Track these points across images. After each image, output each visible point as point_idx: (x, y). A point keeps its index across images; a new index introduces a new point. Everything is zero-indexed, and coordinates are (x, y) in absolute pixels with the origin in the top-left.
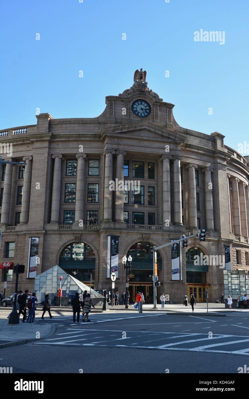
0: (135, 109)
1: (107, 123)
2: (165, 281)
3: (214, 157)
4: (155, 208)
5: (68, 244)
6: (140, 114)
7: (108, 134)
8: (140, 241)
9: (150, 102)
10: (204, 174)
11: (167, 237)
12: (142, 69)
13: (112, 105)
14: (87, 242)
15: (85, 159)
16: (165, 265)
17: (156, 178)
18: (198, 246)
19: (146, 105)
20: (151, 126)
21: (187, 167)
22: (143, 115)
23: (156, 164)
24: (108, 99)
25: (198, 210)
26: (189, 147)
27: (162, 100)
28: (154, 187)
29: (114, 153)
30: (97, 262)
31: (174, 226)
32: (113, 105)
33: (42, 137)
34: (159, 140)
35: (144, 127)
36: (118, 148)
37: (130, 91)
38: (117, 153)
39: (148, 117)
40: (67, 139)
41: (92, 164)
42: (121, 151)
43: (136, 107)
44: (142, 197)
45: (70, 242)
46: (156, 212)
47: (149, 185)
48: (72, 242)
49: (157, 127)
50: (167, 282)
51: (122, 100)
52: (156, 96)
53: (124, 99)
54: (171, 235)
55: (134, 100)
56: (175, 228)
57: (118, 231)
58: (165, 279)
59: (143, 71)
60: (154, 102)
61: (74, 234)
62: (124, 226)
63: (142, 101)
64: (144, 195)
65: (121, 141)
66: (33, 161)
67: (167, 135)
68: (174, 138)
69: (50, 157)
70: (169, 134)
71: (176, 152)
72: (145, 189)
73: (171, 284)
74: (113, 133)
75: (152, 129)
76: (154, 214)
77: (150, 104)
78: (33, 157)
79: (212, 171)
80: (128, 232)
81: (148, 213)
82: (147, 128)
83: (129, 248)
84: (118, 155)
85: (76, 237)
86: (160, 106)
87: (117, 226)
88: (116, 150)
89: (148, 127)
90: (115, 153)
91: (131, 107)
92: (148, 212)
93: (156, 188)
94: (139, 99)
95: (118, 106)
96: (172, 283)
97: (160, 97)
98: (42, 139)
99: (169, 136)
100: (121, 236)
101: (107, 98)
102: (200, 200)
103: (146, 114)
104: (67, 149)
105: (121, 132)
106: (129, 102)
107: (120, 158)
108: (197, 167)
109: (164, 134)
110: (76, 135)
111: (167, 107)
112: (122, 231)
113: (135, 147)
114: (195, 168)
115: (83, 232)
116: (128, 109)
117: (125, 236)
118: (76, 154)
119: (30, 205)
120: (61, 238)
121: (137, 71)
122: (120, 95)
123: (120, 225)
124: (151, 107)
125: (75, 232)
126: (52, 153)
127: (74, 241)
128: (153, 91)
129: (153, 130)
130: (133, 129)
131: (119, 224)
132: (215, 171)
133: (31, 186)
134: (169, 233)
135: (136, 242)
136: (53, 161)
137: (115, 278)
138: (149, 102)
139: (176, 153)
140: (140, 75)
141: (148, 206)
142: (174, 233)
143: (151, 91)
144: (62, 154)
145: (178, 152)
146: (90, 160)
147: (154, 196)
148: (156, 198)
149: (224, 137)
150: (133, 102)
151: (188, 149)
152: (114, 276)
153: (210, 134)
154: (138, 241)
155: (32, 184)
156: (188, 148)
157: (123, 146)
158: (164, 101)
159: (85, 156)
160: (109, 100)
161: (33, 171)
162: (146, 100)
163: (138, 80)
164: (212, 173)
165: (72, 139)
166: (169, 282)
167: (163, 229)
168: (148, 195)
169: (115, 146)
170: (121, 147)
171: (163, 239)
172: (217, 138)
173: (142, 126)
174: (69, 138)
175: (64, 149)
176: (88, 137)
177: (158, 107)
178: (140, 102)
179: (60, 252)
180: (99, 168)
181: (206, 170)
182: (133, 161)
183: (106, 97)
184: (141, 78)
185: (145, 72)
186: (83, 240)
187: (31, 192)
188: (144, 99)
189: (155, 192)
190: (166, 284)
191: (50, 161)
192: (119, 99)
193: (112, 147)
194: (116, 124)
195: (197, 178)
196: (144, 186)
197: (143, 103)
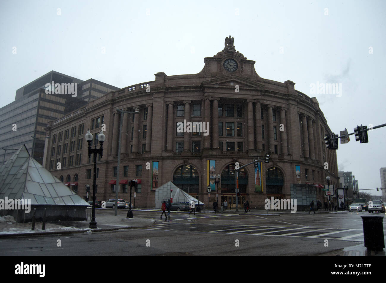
0: (226, 66)
1: (205, 77)
2: (250, 193)
3: (287, 99)
4: (243, 139)
5: (179, 166)
6: (230, 70)
7: (207, 86)
8: (231, 163)
10: (280, 112)
11: (252, 160)
12: (230, 37)
14: (193, 165)
15: (190, 104)
16: (250, 181)
17: (243, 116)
18: (276, 166)
19: (234, 62)
20: (238, 78)
22: (232, 70)
23: (242, 106)
26: (267, 93)
27: (246, 58)
28: (242, 123)
29: (210, 99)
30: (200, 179)
31: (257, 152)
32: (210, 64)
33: (159, 90)
35: (233, 79)
36: (213, 95)
37: (222, 53)
39: (236, 71)
41: (196, 107)
42: (216, 97)
43: (227, 64)
44: (233, 131)
45: (180, 165)
46: (244, 142)
47: (238, 122)
48: (182, 164)
49: (242, 79)
52: (241, 55)
55: (225, 60)
58: (250, 191)
59: (231, 38)
60: (240, 60)
61: (183, 159)
62: (219, 152)
63: (231, 59)
64: (234, 130)
65: (216, 91)
66: (153, 107)
68: (256, 87)
69: (165, 104)
70: (251, 83)
71: (257, 96)
72: (235, 125)
74: (210, 85)
75: (238, 81)
76: (242, 143)
77: (237, 62)
78: (153, 104)
79: (286, 110)
80: (222, 157)
81: (238, 143)
82: (235, 79)
83: (223, 169)
84: (214, 100)
85: (184, 161)
86: (244, 63)
87: (214, 153)
88: (212, 97)
90: (212, 99)
91: (223, 64)
94: (229, 58)
95: (213, 64)
96: (255, 194)
97: (245, 56)
98: (159, 91)
99: (251, 85)
100: (217, 160)
102: (277, 132)
103: (234, 69)
104: (177, 98)
105: (216, 83)
106: (222, 61)
107: (216, 103)
108: (274, 107)
109: (248, 84)
110: (184, 87)
111: (250, 63)
112: (217, 156)
114: (272, 108)
115: (189, 157)
117: (220, 160)
118: (184, 101)
119: (152, 138)
120: (174, 162)
121: (227, 38)
122: (214, 56)
124: (238, 64)
125: (184, 158)
126: (167, 101)
127: (183, 164)
129: (240, 81)
130: (225, 81)
131: (215, 151)
132: (288, 110)
133: (153, 125)
135: (228, 164)
136: (167, 106)
137: (210, 190)
138: (236, 60)
139: (257, 98)
140: (229, 41)
141: (237, 137)
143: (238, 52)
144: (174, 101)
146: (193, 104)
147: (242, 130)
148: (243, 131)
149: (295, 84)
150: (224, 61)
151: (266, 94)
152: (210, 189)
153: (283, 82)
154: (229, 163)
155: (153, 123)
158: (247, 59)
159: (190, 102)
160: (206, 60)
161: (153, 114)
162: (234, 59)
163: (227, 45)
164: (286, 112)
165: (181, 90)
166: (253, 193)
167: (248, 154)
168: (238, 129)
169: (211, 94)
170: (216, 95)
172: (289, 84)
174: (178, 89)
175: (175, 98)
176: (192, 88)
178: (229, 61)
179: (173, 172)
180: (200, 110)
181: (281, 109)
182: (226, 104)
184: (230, 43)
185: (233, 38)
186: (189, 163)
187: (152, 129)
189: (243, 127)
191: (165, 106)
192: (214, 59)
193: (209, 95)
194: (212, 77)
195: (274, 115)
196: (234, 123)
197: (232, 61)
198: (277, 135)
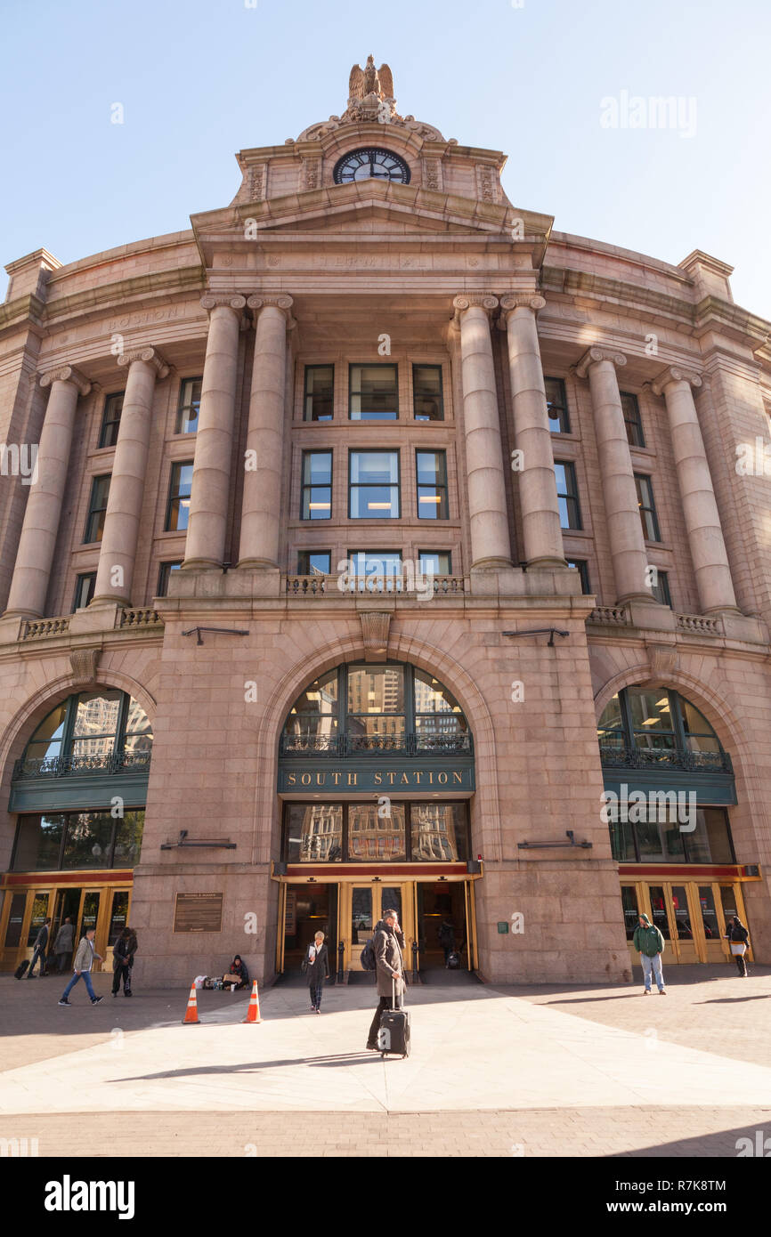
3: (693, 334)
4: (451, 532)
5: (49, 696)
7: (215, 238)
9: (408, 152)
10: (662, 402)
11: (490, 626)
12: (371, 62)
13: (258, 176)
14: (124, 680)
15: (149, 363)
17: (448, 415)
19: (390, 163)
20: (396, 197)
21: (580, 372)
23: (445, 367)
24: (244, 162)
25: (653, 536)
26: (579, 287)
27: (453, 143)
28: (442, 451)
29: (239, 303)
31: (524, 571)
32: (264, 176)
34: (434, 239)
35: (368, 203)
36: (258, 285)
37: (330, 127)
38: (252, 304)
40: (88, 310)
42: (270, 293)
43: (351, 171)
44: (394, 492)
45: (56, 689)
46: (457, 547)
47: (418, 445)
48: (64, 686)
49: (420, 195)
50: (499, 856)
51: (297, 154)
52: (427, 131)
53: (301, 151)
54: (506, 615)
55: (343, 152)
56: (527, 581)
57: (237, 605)
59: (377, 66)
60: (419, 149)
61: (70, 650)
62: (271, 583)
63: (377, 150)
64: (399, 485)
65: (271, 264)
67: (467, 222)
68: (498, 229)
69: (33, 386)
70: (475, 213)
71: (514, 279)
73: (523, 867)
74: (234, 233)
75: (400, 208)
76: (448, 553)
77: (407, 158)
79: (697, 382)
80: (286, 610)
81: (420, 551)
84: (260, 309)
85: (74, 663)
86: (445, 159)
87: (237, 584)
88: (246, 296)
89: (386, 200)
90: (246, 305)
91: (328, 171)
92: (416, 546)
93: (450, 452)
94: (360, 145)
95: (282, 177)
96: (528, 862)
99: (476, 224)
100: (252, 631)
101: (241, 157)
102: (659, 500)
104: (90, 346)
105: (270, 225)
106: (324, 158)
107: (269, 324)
108: (624, 362)
109: (454, 220)
110: (120, 288)
111: (475, 164)
112: (256, 605)
113: (332, 279)
114: (616, 365)
115: (108, 638)
116: (319, 178)
117: (276, 630)
120: (25, 673)
121: (356, 70)
122: (290, 143)
123: (252, 583)
124: (412, 165)
125: (76, 642)
126: (41, 370)
127: (73, 681)
128: (416, 120)
129: (408, 210)
130: (321, 213)
131: (247, 578)
132: (707, 386)
134: (494, 604)
136: (44, 393)
138: (400, 152)
139: (515, 286)
140: (367, 81)
141: (416, 521)
142: (524, 604)
143: (410, 119)
144: (71, 366)
145: (519, 279)
146: (186, 381)
147: (446, 486)
148: (452, 491)
149: (731, 268)
150: (336, 158)
151: (573, 292)
156: (572, 287)
157: (279, 279)
158: (458, 145)
160: (250, 161)
162: (389, 146)
164: (696, 392)
165: (108, 305)
166: (511, 853)
167: (467, 589)
169: (245, 282)
170: (272, 283)
171: (466, 635)
173: (360, 200)
174: (96, 304)
175: (83, 348)
176: (161, 285)
177: (439, 163)
178: (365, 158)
179: (13, 736)
181: (668, 379)
182: (351, 366)
183: (236, 155)
184: (371, 87)
185: (385, 69)
186: (107, 674)
188: (380, 144)
189: (448, 469)
190: (500, 866)
191: (29, 392)
192: (285, 155)
193: (231, 285)
195: (634, 420)
196: (397, 450)
197: (379, 159)
198: (661, 515)
